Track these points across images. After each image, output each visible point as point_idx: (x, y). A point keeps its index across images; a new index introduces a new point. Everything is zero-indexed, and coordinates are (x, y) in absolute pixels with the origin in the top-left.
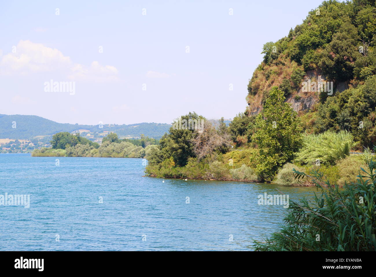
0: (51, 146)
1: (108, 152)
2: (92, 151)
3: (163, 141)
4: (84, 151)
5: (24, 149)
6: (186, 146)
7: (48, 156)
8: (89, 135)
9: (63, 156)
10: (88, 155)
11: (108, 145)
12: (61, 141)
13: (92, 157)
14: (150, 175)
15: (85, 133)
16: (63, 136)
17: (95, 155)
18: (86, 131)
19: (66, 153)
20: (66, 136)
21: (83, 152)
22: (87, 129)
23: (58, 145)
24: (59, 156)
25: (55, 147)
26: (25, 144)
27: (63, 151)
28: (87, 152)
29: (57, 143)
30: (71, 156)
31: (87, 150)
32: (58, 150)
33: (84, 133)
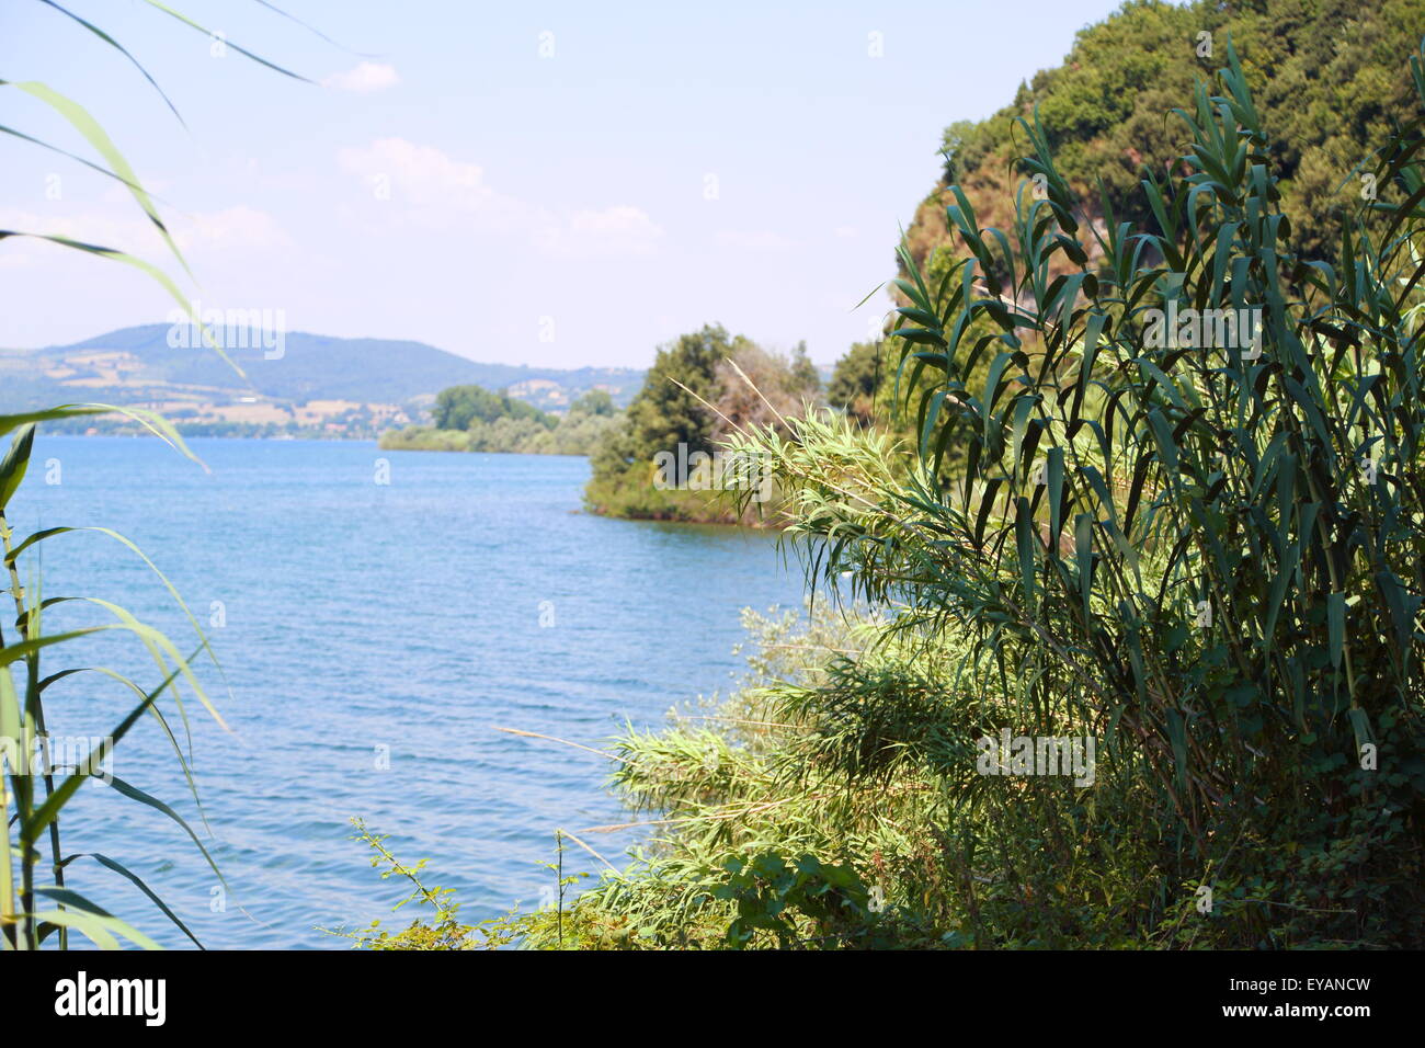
0: (433, 422)
1: (579, 441)
2: (538, 438)
3: (636, 409)
4: (517, 437)
5: (381, 429)
6: (692, 425)
7: (421, 449)
8: (554, 395)
9: (461, 450)
10: (528, 449)
11: (580, 422)
12: (460, 409)
13: (537, 452)
14: (598, 511)
15: (543, 392)
16: (464, 394)
17: (544, 449)
18: (548, 385)
19: (470, 442)
20: (471, 396)
21: (515, 441)
22: (551, 379)
23: (451, 420)
24: (451, 448)
25: (442, 425)
26: (385, 416)
27: (462, 437)
28: (524, 441)
29: (448, 413)
30: (484, 451)
31: (525, 435)
32: (449, 433)
33: (543, 389)
